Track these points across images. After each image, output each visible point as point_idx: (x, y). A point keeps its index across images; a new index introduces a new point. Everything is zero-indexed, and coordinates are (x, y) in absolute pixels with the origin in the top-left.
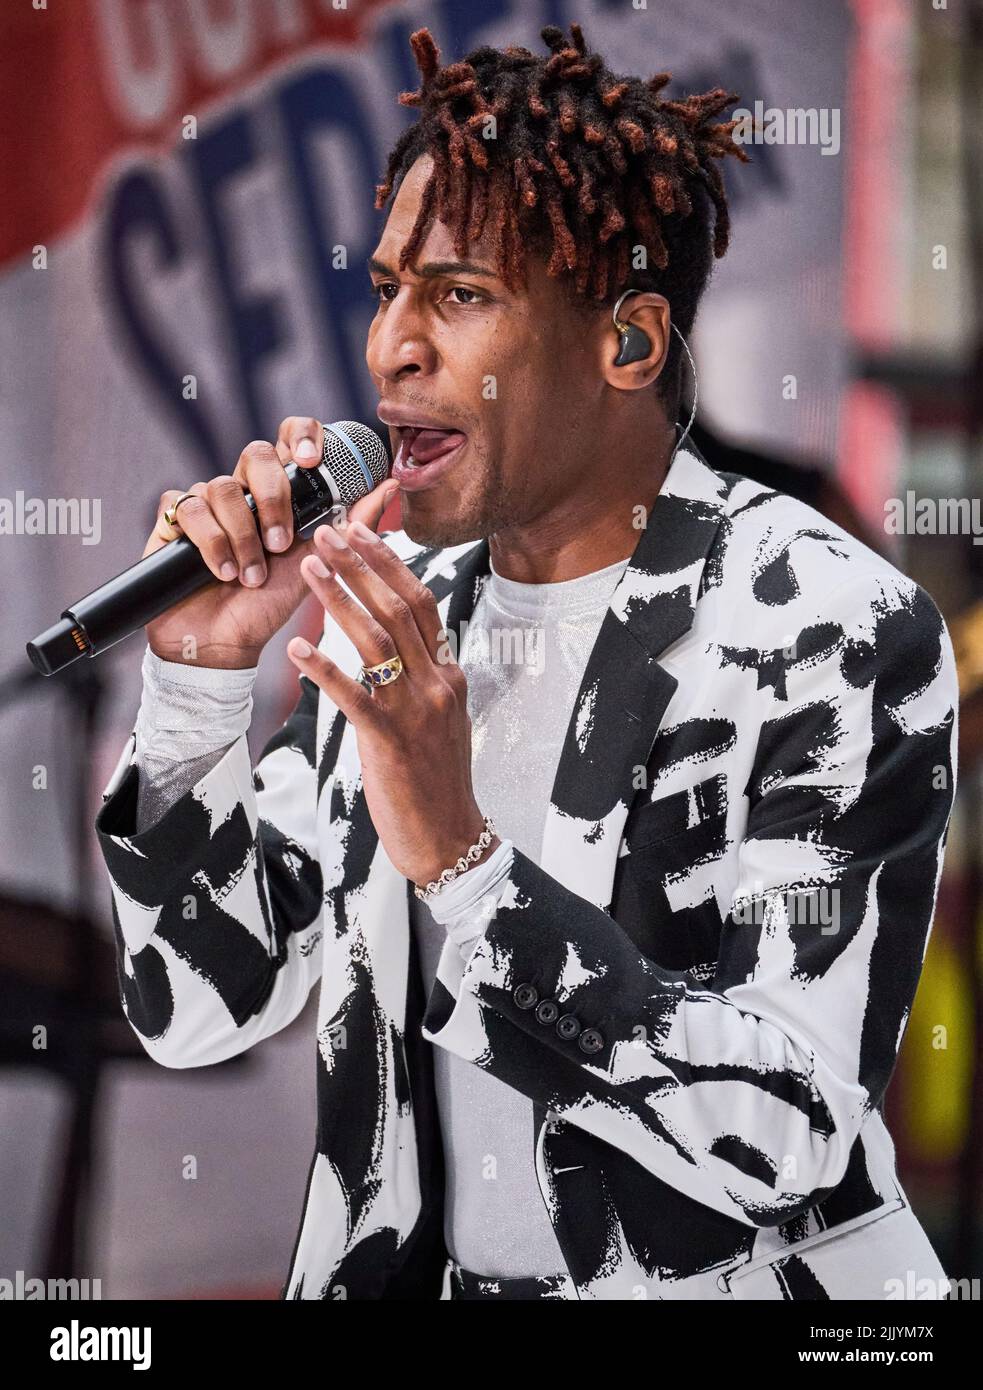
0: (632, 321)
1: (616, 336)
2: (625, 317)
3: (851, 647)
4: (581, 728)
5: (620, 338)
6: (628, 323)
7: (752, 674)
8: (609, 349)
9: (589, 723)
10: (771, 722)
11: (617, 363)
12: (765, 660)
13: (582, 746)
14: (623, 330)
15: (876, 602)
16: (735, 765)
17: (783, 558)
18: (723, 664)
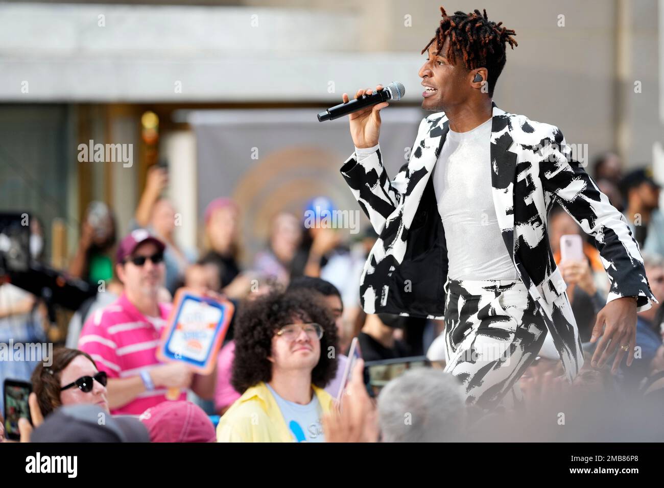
0: (478, 73)
4: (495, 170)
7: (532, 151)
8: (472, 78)
9: (497, 168)
10: (540, 162)
11: (474, 82)
13: (497, 173)
14: (475, 74)
15: (553, 131)
17: (526, 123)
18: (523, 149)
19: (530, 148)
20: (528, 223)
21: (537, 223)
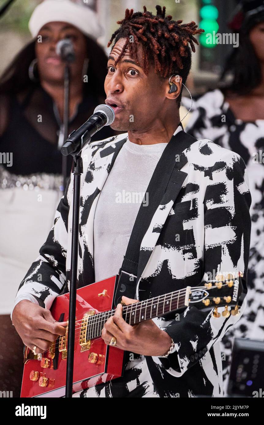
0: (173, 82)
1: (169, 86)
2: (172, 81)
3: (228, 169)
5: (170, 86)
6: (172, 83)
7: (203, 173)
8: (168, 89)
10: (209, 185)
11: (169, 93)
12: (206, 169)
14: (171, 84)
15: (233, 158)
16: (200, 196)
17: (207, 145)
18: (195, 169)
19: (202, 169)
20: (179, 249)
21: (191, 254)
